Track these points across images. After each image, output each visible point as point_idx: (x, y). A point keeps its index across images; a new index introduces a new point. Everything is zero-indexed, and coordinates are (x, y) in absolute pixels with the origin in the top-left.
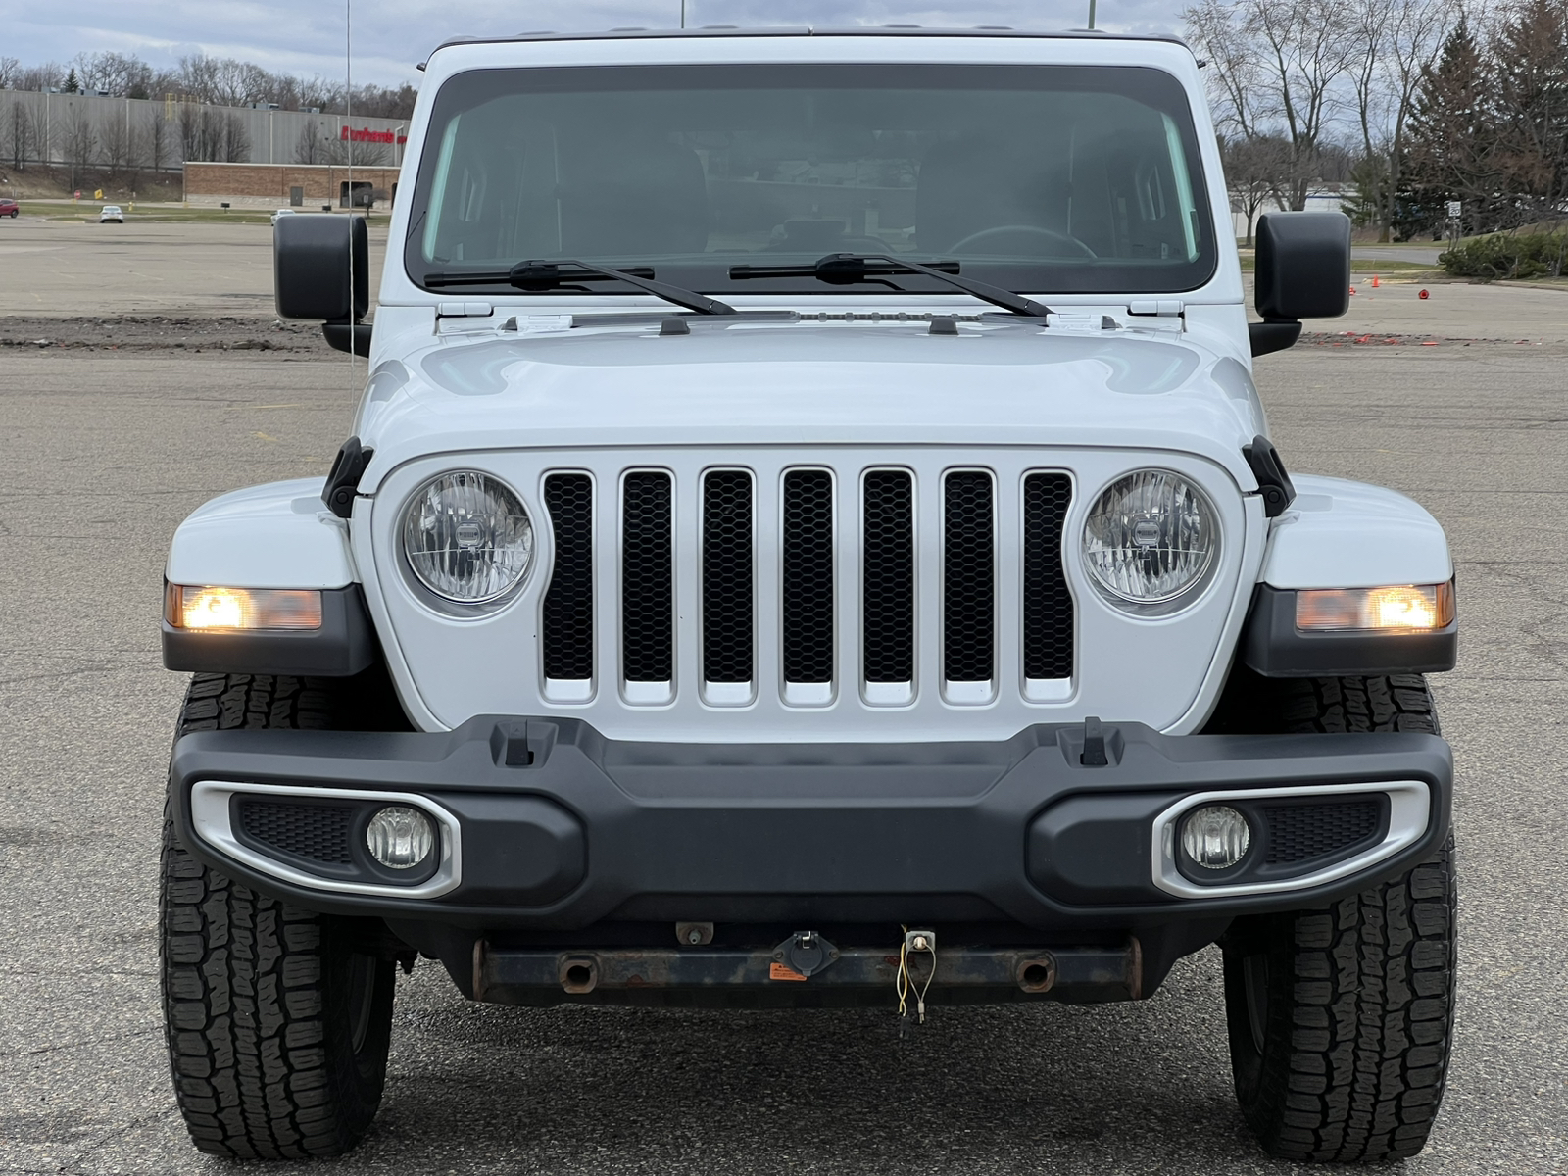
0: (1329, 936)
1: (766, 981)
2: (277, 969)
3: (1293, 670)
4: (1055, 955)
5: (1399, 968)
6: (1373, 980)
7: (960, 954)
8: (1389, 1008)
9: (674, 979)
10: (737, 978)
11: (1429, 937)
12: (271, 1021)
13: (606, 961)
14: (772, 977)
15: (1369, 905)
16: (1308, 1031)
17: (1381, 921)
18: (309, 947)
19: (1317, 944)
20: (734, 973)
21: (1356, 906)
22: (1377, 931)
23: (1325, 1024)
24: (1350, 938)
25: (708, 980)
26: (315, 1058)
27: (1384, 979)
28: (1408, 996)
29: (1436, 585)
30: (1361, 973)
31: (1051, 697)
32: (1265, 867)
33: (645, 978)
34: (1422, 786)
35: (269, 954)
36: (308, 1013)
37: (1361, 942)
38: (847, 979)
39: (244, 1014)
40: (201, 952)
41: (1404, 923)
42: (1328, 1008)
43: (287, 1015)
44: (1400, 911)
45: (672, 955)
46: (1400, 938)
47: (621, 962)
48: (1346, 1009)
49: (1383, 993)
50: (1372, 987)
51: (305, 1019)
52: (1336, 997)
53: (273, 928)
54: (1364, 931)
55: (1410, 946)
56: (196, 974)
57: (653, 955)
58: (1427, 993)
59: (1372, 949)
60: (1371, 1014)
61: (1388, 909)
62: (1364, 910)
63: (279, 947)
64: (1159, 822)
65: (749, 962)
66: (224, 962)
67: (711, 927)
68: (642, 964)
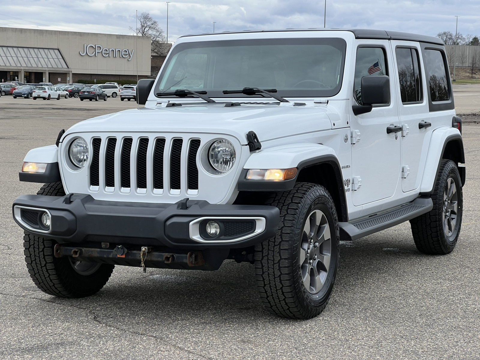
0: (261, 257)
1: (117, 257)
2: (43, 251)
3: (243, 189)
4: (176, 255)
5: (276, 266)
6: (271, 269)
7: (156, 253)
8: (276, 276)
9: (98, 255)
10: (111, 256)
11: (285, 259)
12: (43, 263)
13: (85, 250)
14: (118, 256)
15: (270, 250)
16: (259, 281)
17: (273, 254)
18: (50, 246)
19: (259, 259)
20: (110, 255)
21: (267, 250)
22: (272, 257)
23: (262, 280)
24: (266, 258)
25: (105, 256)
26: (54, 272)
27: (273, 269)
28: (280, 274)
29: (285, 169)
30: (268, 267)
31: (192, 194)
32: (223, 236)
33: (92, 255)
34: (263, 219)
35: (41, 247)
36: (50, 261)
37: (268, 259)
38: (133, 258)
39: (38, 261)
40: (29, 246)
41: (278, 255)
42: (262, 275)
43: (46, 262)
44: (277, 252)
45: (98, 250)
46: (277, 259)
47: (88, 251)
48: (266, 276)
49: (274, 272)
50: (271, 271)
51: (50, 263)
52: (263, 273)
53: (42, 241)
54: (269, 257)
55: (279, 261)
56: (28, 251)
57: (94, 249)
58: (284, 273)
59: (271, 261)
60: (272, 278)
61: (275, 251)
62: (269, 251)
63: (43, 246)
64: (191, 223)
65: (113, 252)
66: (33, 248)
67: (108, 244)
68: (92, 251)
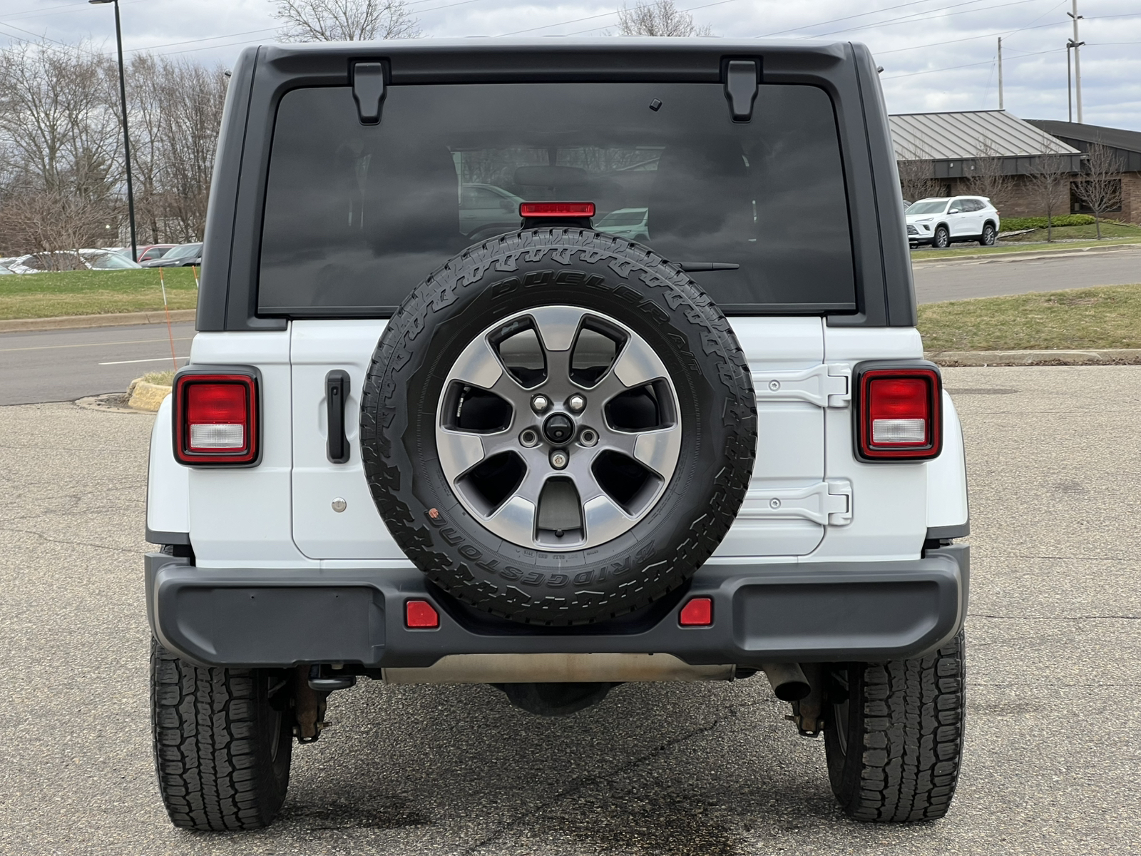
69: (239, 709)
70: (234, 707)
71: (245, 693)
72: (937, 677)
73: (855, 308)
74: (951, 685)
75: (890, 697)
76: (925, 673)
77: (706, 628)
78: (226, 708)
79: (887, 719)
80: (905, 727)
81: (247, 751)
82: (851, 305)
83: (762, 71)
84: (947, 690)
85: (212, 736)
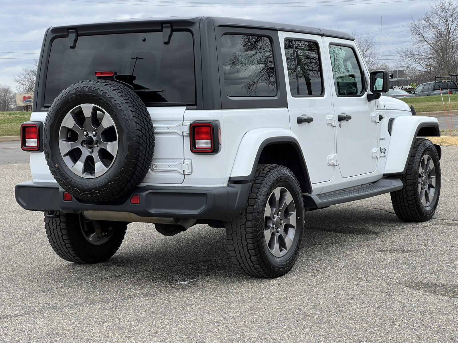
69: (63, 225)
70: (62, 225)
71: (64, 221)
72: (245, 228)
73: (195, 103)
74: (250, 231)
75: (232, 233)
76: (242, 226)
77: (138, 204)
78: (60, 225)
79: (232, 241)
80: (238, 244)
81: (67, 238)
82: (194, 102)
83: (173, 28)
84: (249, 232)
85: (57, 233)
